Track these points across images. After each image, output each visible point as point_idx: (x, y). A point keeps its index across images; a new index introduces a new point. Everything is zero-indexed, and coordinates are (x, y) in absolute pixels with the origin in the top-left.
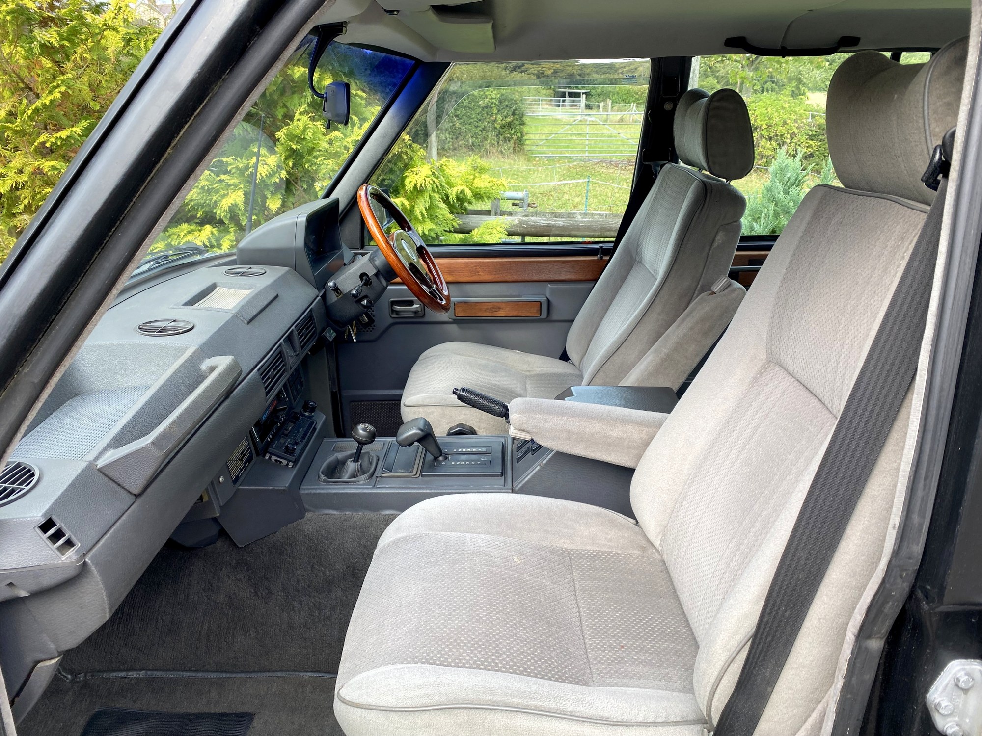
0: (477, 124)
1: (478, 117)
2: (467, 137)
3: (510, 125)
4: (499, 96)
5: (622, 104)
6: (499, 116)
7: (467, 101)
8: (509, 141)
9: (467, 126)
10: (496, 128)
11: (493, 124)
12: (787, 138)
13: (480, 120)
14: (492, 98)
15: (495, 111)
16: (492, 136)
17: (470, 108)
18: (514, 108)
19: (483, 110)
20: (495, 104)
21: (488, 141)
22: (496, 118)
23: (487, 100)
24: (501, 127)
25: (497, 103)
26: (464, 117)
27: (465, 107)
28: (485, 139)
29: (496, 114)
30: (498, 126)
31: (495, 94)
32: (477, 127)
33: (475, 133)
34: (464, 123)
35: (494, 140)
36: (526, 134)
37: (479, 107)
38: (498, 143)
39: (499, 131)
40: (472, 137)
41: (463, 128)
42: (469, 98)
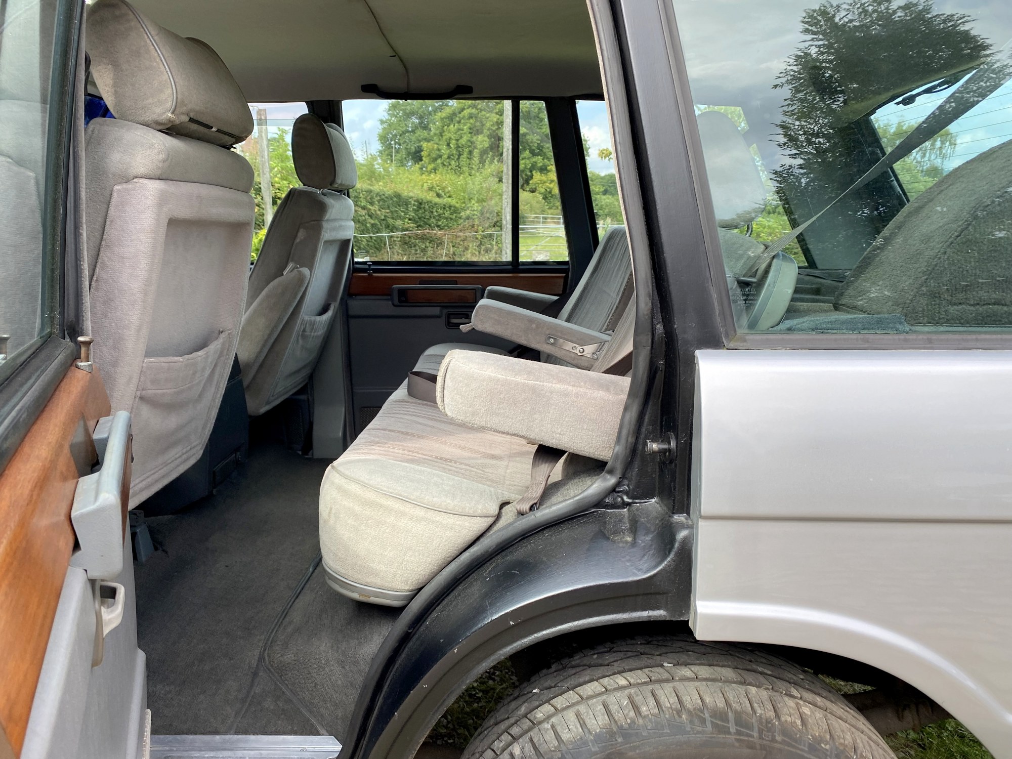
4: (480, 208)
7: (448, 212)
8: (490, 251)
14: (474, 210)
17: (451, 219)
20: (477, 215)
21: (470, 251)
23: (468, 212)
25: (479, 215)
27: (446, 218)
28: (467, 249)
30: (479, 237)
31: (477, 207)
35: (475, 250)
38: (480, 252)
39: (481, 241)
40: (453, 246)
42: (450, 209)
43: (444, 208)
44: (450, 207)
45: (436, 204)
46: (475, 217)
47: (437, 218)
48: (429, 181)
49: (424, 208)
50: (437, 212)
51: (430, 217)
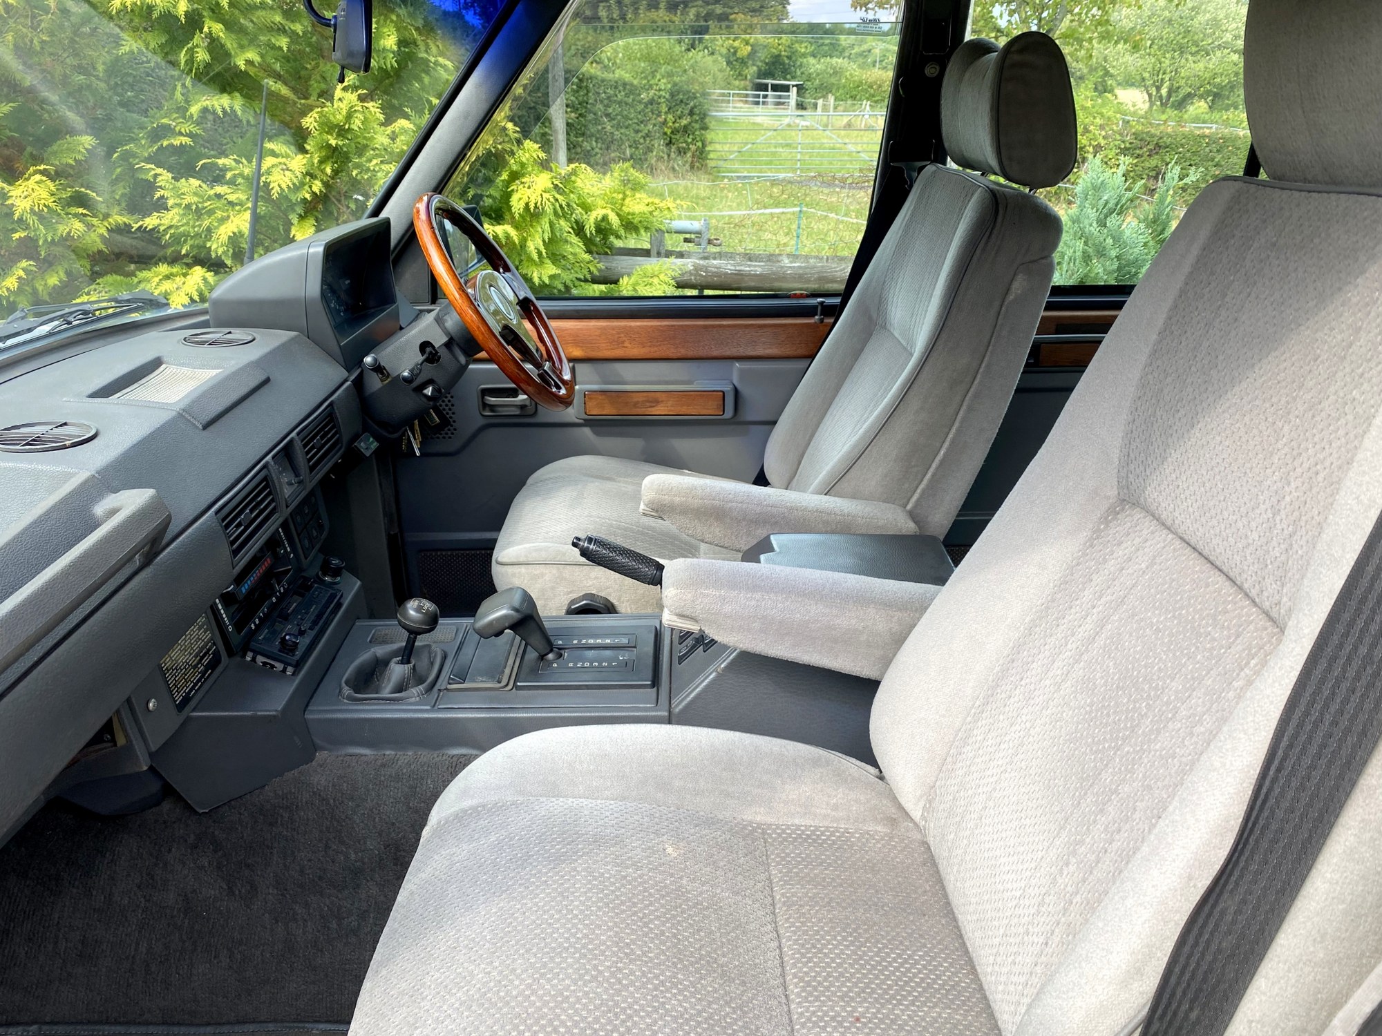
0: (637, 127)
1: (640, 117)
2: (623, 147)
3: (686, 129)
4: (669, 86)
5: (849, 102)
6: (670, 116)
7: (623, 93)
8: (685, 153)
9: (623, 131)
10: (665, 134)
11: (661, 127)
12: (1088, 152)
13: (642, 122)
14: (660, 90)
15: (664, 108)
16: (659, 144)
17: (626, 104)
18: (692, 104)
19: (646, 106)
20: (664, 97)
21: (654, 153)
22: (665, 120)
23: (652, 93)
24: (672, 132)
25: (667, 96)
26: (619, 117)
27: (620, 103)
28: (650, 150)
29: (666, 113)
30: (669, 131)
31: (664, 84)
32: (637, 132)
33: (635, 141)
34: (618, 127)
35: (663, 152)
36: (710, 143)
37: (640, 102)
38: (669, 155)
39: (671, 138)
40: (630, 146)
41: (616, 133)
42: (625, 88)
43: (616, 87)
44: (625, 84)
45: (603, 81)
46: (663, 100)
47: (606, 102)
49: (587, 86)
50: (605, 92)
51: (596, 101)
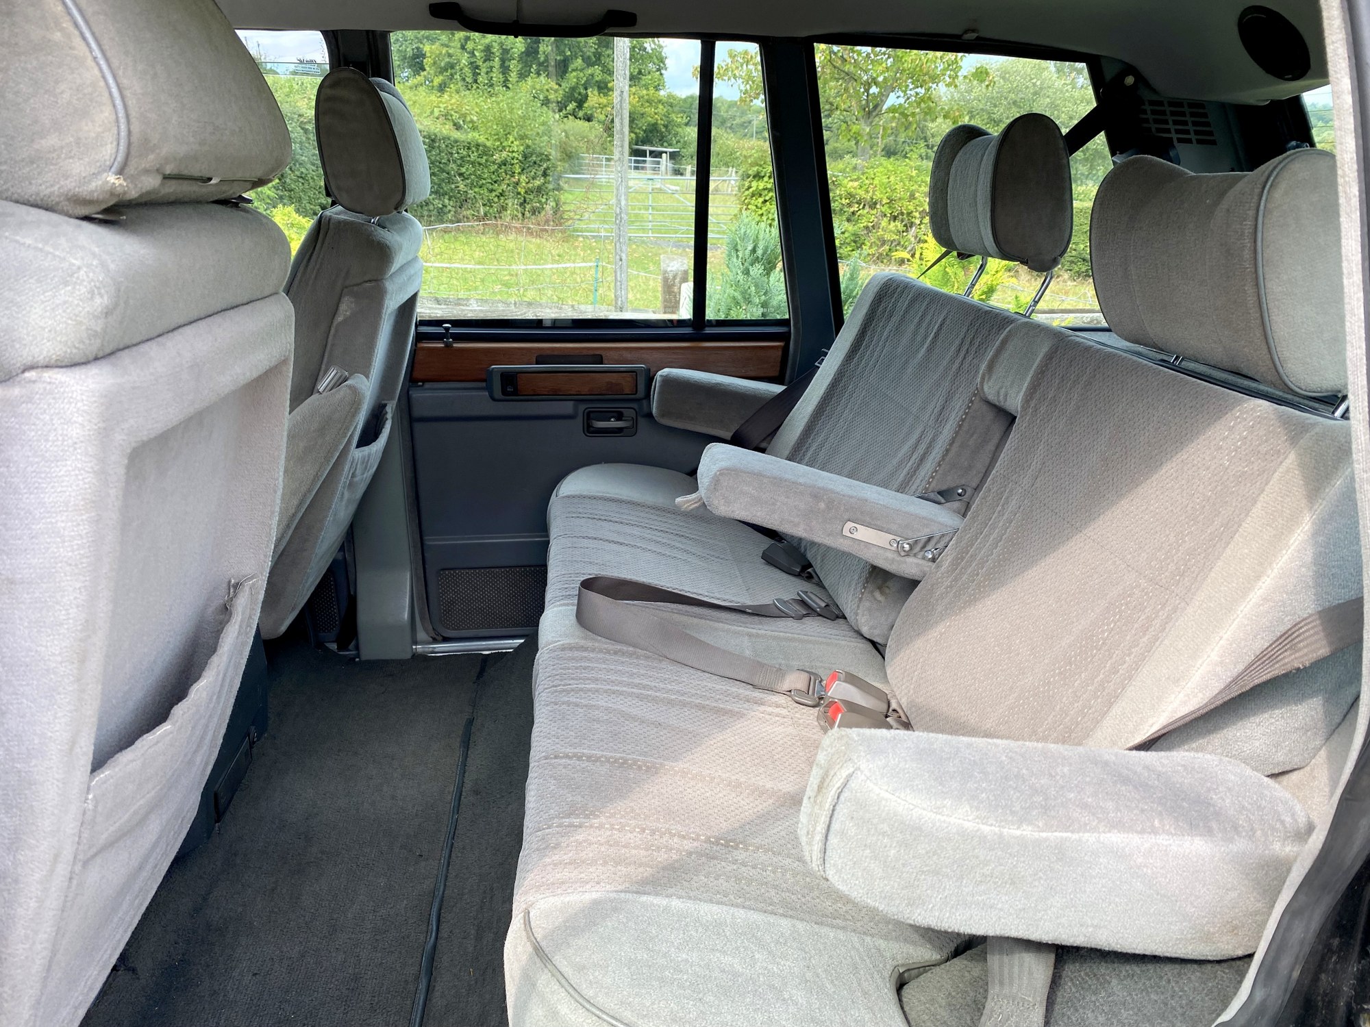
0: (491, 187)
1: (493, 177)
2: (478, 205)
3: (539, 190)
4: (522, 148)
6: (523, 177)
7: (476, 154)
8: (539, 213)
9: (476, 190)
10: (519, 193)
11: (515, 187)
13: (495, 182)
14: (513, 152)
15: (518, 170)
16: (512, 204)
17: (480, 164)
18: (545, 165)
19: (500, 167)
20: (517, 159)
21: (509, 212)
22: (519, 180)
23: (504, 154)
24: (526, 192)
25: (520, 158)
26: (473, 177)
27: (473, 163)
28: (504, 208)
29: (519, 173)
30: (522, 191)
31: (517, 146)
32: (491, 191)
33: (489, 200)
34: (472, 186)
35: (517, 210)
36: (564, 203)
37: (494, 163)
38: (523, 214)
39: (525, 197)
40: (484, 205)
41: (470, 192)
42: (478, 149)
43: (469, 148)
44: (478, 145)
45: (456, 141)
46: (516, 161)
47: (459, 162)
48: (441, 105)
49: (439, 147)
50: (458, 153)
51: (449, 161)
